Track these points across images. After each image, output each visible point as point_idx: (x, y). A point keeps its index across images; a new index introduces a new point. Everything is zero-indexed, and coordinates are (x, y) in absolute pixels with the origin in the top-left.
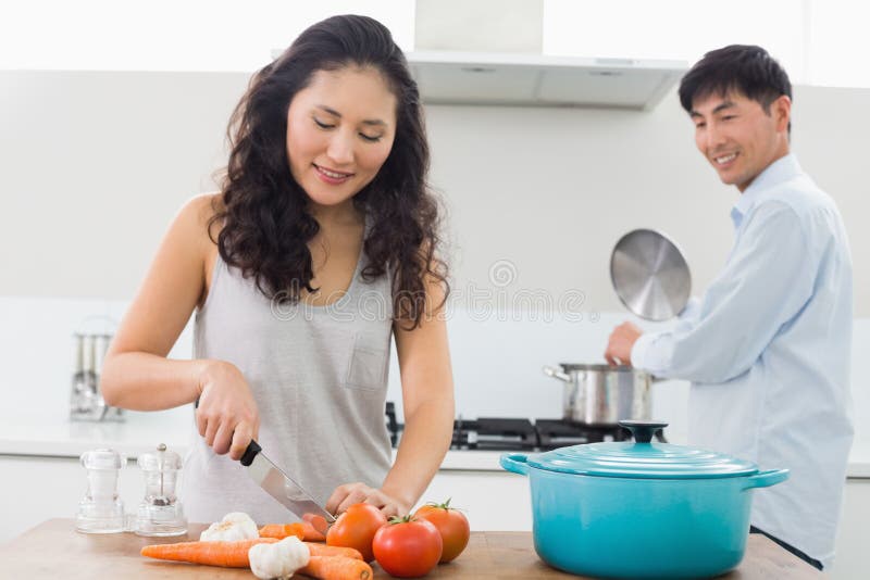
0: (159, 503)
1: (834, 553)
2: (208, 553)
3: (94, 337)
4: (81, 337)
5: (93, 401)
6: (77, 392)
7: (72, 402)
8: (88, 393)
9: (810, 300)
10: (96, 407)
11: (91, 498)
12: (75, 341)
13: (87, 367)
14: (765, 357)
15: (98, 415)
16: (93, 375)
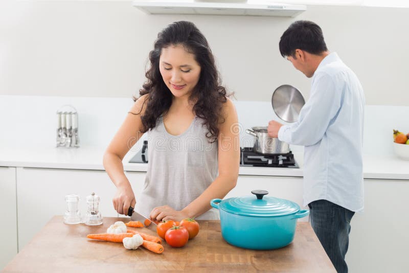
0: (93, 213)
1: (362, 208)
2: (109, 238)
3: (65, 113)
4: (60, 113)
5: (66, 140)
6: (59, 136)
7: (58, 141)
8: (64, 137)
9: (340, 108)
10: (68, 142)
11: (69, 211)
12: (58, 115)
13: (63, 126)
14: (327, 133)
15: (68, 146)
16: (65, 128)
